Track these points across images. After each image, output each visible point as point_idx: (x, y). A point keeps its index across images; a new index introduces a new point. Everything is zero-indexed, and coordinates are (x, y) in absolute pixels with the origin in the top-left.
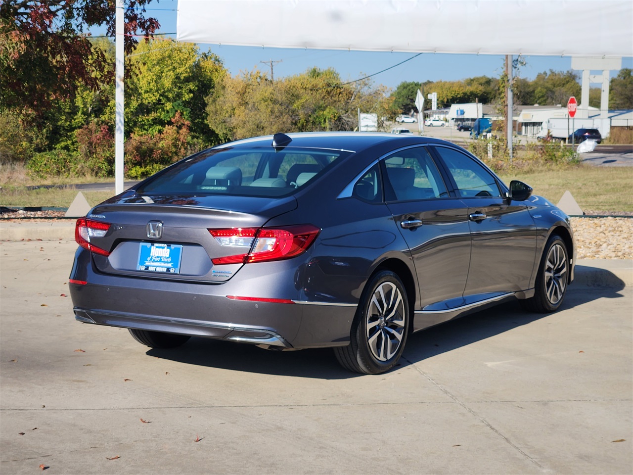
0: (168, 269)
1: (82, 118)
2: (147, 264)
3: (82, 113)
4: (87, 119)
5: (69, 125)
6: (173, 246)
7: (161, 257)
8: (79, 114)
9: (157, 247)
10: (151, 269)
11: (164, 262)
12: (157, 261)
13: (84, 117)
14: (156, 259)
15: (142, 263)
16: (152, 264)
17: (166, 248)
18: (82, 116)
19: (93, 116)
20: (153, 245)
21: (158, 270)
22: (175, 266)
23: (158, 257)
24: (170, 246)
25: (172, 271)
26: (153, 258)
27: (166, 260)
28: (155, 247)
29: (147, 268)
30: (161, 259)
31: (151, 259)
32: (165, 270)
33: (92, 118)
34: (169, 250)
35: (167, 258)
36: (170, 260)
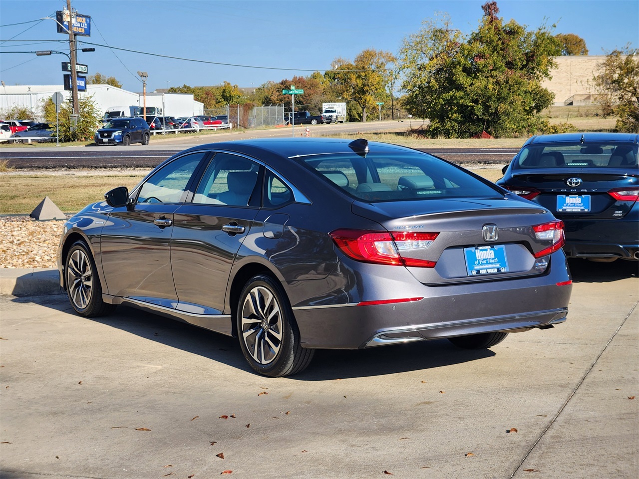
0: (499, 270)
2: (476, 268)
6: (496, 247)
7: (487, 259)
9: (481, 250)
10: (483, 272)
11: (491, 263)
12: (485, 264)
14: (483, 262)
15: (472, 268)
16: (481, 267)
17: (489, 250)
20: (478, 249)
21: (490, 271)
22: (503, 265)
23: (484, 259)
24: (493, 247)
25: (503, 270)
26: (481, 261)
27: (492, 261)
28: (479, 251)
29: (478, 272)
30: (487, 261)
31: (479, 262)
32: (496, 270)
34: (492, 251)
35: (493, 259)
36: (496, 260)
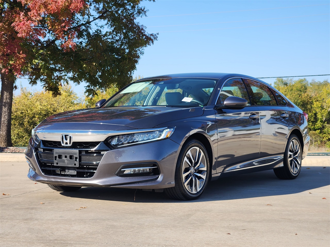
1: (320, 124)
3: (320, 122)
4: (323, 124)
5: (313, 128)
8: (319, 122)
13: (322, 124)
18: (321, 123)
19: (326, 123)
33: (326, 124)
